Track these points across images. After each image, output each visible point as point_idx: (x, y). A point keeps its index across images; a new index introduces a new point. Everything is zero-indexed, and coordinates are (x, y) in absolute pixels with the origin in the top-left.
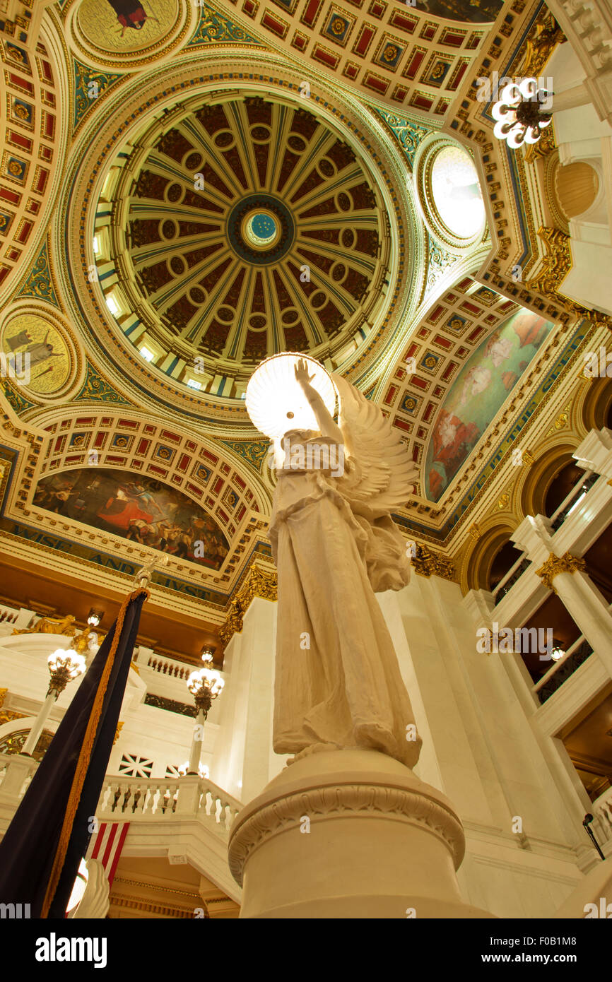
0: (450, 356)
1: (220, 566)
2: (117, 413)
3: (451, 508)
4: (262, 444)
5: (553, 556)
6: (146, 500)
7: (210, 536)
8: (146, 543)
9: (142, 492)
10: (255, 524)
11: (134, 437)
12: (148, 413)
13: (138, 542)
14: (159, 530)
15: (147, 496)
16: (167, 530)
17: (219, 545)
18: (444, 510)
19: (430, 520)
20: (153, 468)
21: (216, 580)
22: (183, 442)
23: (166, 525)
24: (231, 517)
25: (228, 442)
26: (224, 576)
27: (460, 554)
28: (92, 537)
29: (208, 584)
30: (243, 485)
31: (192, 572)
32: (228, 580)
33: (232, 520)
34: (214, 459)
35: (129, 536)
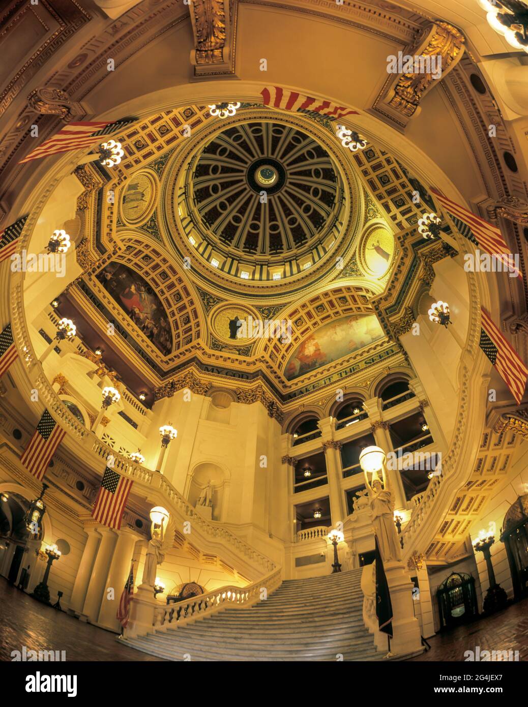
0: (331, 312)
1: (167, 355)
2: (154, 245)
3: (294, 388)
4: (215, 299)
5: (333, 440)
6: (143, 297)
8: (136, 324)
9: (143, 292)
10: (198, 346)
11: (154, 260)
12: (168, 252)
13: (133, 320)
14: (144, 318)
15: (144, 295)
16: (148, 320)
17: (168, 341)
18: (290, 387)
19: (282, 388)
20: (153, 279)
21: (162, 361)
22: (177, 276)
23: (148, 317)
24: (181, 329)
25: (198, 288)
26: (167, 362)
27: (289, 413)
28: (114, 308)
29: (157, 361)
30: (196, 317)
31: (152, 351)
32: (168, 364)
33: (180, 331)
34: (188, 294)
35: (130, 315)
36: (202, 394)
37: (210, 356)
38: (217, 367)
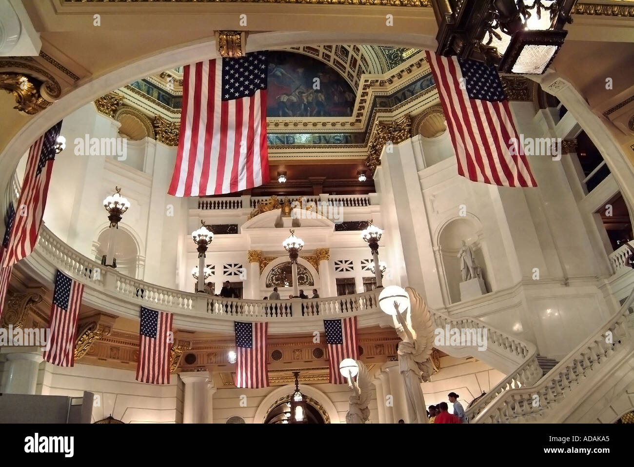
1: (352, 111)
6: (279, 74)
7: (336, 86)
9: (274, 69)
10: (369, 83)
14: (298, 97)
15: (279, 71)
16: (304, 95)
17: (344, 92)
21: (352, 124)
23: (302, 91)
24: (347, 66)
26: (357, 120)
29: (347, 129)
31: (333, 124)
32: (361, 121)
33: (348, 69)
36: (407, 138)
37: (391, 81)
38: (406, 87)
